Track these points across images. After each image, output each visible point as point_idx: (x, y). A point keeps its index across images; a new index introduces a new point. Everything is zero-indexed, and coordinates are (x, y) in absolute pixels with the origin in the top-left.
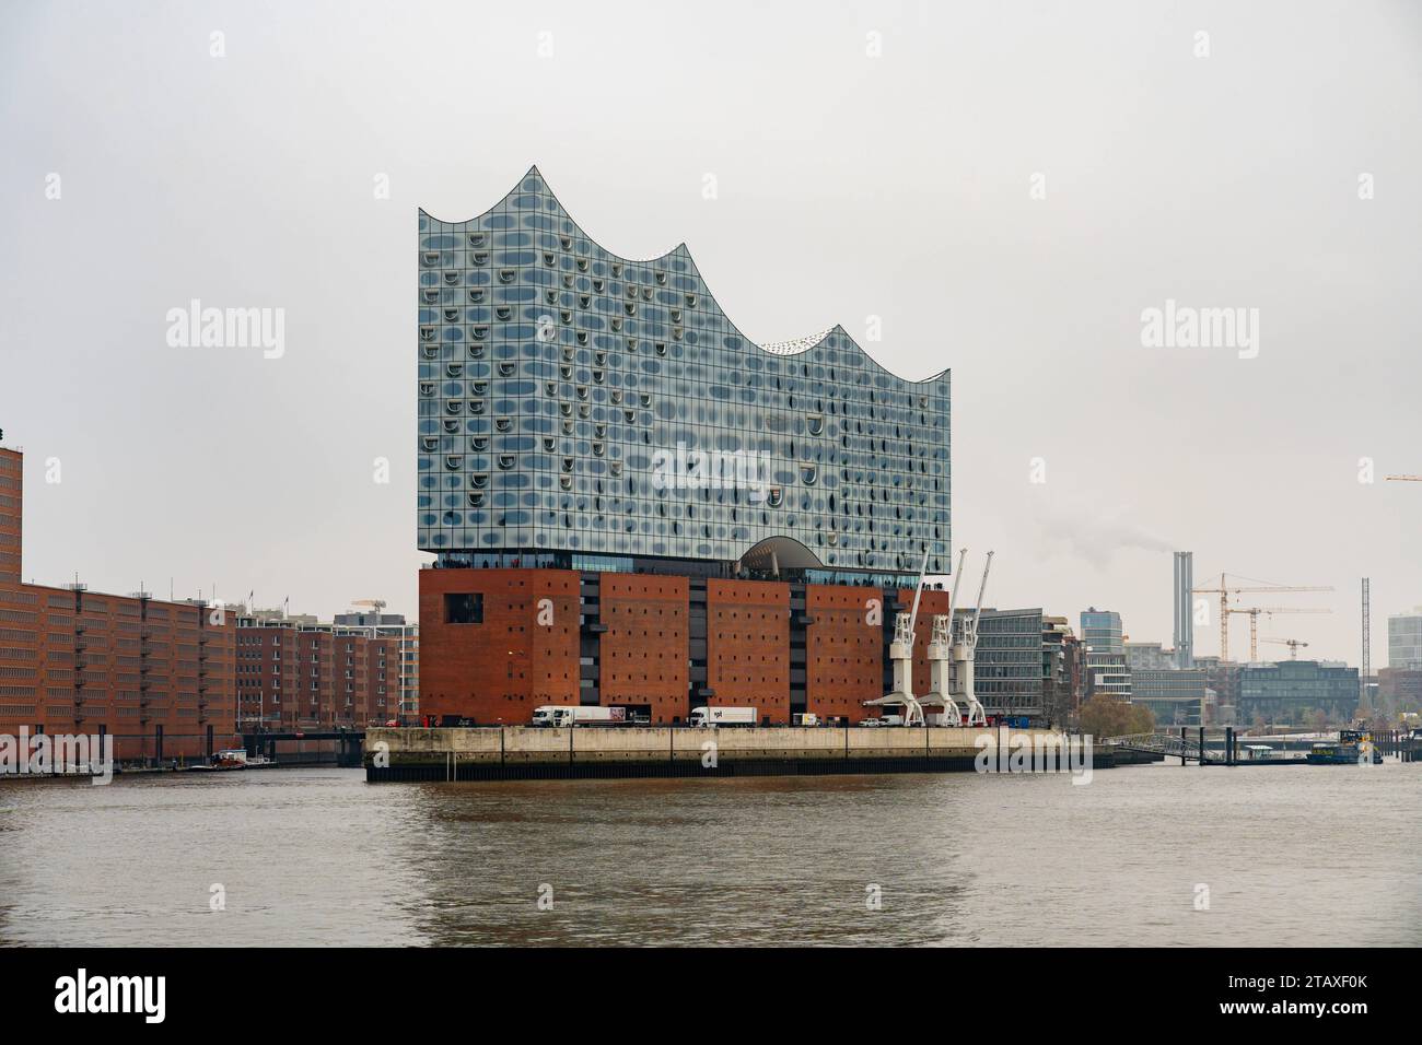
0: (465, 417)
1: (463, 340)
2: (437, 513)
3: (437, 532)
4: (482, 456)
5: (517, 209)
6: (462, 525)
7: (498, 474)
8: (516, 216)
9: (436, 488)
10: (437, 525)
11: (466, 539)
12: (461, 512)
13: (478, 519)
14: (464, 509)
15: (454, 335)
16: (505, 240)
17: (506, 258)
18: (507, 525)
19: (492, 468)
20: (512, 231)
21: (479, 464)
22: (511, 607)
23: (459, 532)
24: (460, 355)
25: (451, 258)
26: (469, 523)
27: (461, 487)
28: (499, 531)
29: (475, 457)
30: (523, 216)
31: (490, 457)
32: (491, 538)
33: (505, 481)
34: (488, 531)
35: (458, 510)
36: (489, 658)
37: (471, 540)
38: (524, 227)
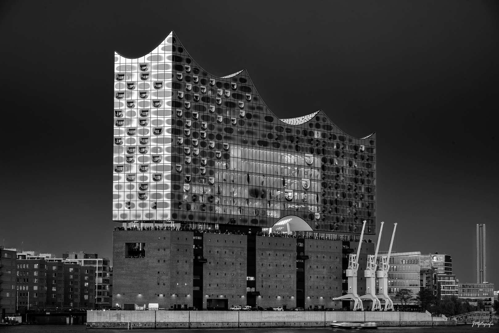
0: (137, 155)
1: (136, 117)
2: (122, 203)
3: (122, 212)
4: (145, 174)
5: (163, 52)
6: (135, 209)
7: (153, 183)
8: (163, 55)
9: (123, 190)
10: (122, 208)
11: (137, 216)
12: (135, 202)
13: (143, 205)
14: (136, 201)
15: (132, 114)
16: (158, 67)
17: (158, 76)
18: (157, 209)
19: (150, 180)
20: (161, 62)
21: (144, 178)
22: (159, 250)
23: (133, 212)
24: (135, 124)
25: (131, 75)
26: (138, 208)
27: (135, 190)
28: (153, 211)
29: (142, 174)
30: (167, 55)
31: (149, 175)
32: (149, 215)
33: (156, 187)
34: (148, 212)
35: (133, 201)
36: (148, 275)
37: (139, 216)
38: (167, 60)
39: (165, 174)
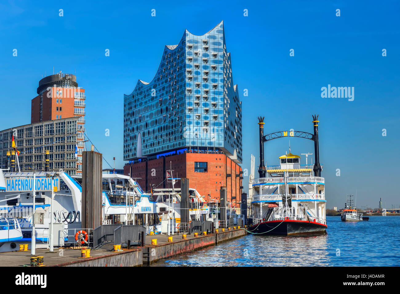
0: (202, 102)
3: (193, 140)
4: (207, 115)
7: (212, 122)
8: (217, 36)
9: (192, 125)
11: (202, 143)
15: (198, 73)
16: (214, 43)
17: (214, 50)
19: (210, 120)
20: (216, 41)
21: (206, 118)
22: (217, 167)
24: (200, 80)
25: (197, 47)
27: (200, 125)
30: (220, 36)
31: (210, 116)
32: (210, 143)
33: (215, 124)
36: (210, 185)
37: (204, 144)
38: (220, 40)
39: (220, 116)
